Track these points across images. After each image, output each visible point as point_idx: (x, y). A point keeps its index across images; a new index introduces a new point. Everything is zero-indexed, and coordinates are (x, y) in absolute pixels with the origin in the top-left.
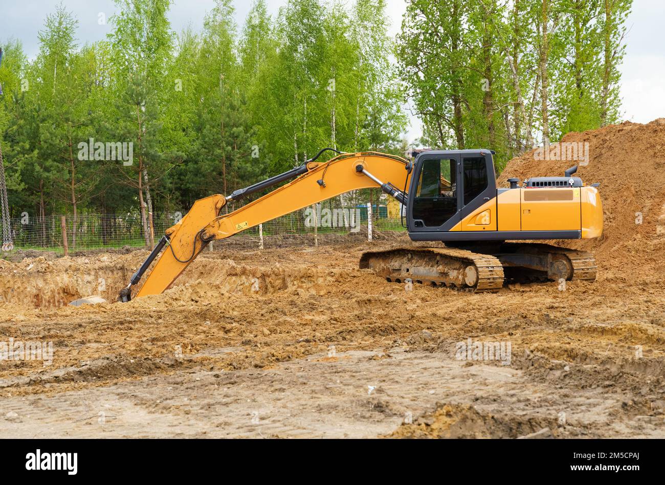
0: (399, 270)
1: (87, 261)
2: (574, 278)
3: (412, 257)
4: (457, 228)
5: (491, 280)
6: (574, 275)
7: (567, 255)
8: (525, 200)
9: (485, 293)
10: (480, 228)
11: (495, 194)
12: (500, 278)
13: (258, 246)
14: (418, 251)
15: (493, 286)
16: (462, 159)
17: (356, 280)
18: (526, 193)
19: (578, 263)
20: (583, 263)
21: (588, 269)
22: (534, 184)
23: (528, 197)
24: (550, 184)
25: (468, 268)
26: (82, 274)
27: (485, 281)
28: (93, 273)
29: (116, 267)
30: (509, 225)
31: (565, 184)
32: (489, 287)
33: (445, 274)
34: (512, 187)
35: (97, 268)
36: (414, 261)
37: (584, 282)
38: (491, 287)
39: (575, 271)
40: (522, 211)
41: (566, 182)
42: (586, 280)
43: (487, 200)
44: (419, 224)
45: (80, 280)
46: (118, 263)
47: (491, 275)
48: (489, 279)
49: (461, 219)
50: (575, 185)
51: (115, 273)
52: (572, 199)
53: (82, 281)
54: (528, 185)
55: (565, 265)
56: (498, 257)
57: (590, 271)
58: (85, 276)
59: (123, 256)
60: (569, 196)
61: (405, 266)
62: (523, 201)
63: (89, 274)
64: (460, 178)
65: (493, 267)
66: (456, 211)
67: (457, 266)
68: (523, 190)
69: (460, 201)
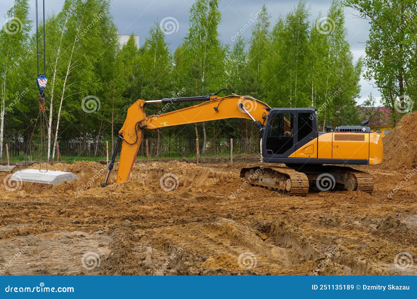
0: (258, 179)
1: (144, 165)
2: (358, 189)
3: (265, 172)
4: (292, 155)
5: (300, 188)
6: (358, 188)
7: (355, 175)
8: (335, 140)
9: (294, 196)
10: (307, 156)
11: (317, 135)
12: (306, 187)
13: (260, 161)
14: (268, 169)
15: (302, 192)
16: (297, 114)
17: (229, 184)
18: (336, 135)
19: (361, 180)
20: (365, 180)
21: (368, 184)
22: (341, 130)
23: (337, 138)
24: (350, 131)
25: (287, 181)
26: (141, 173)
27: (296, 188)
28: (147, 172)
29: (160, 170)
30: (324, 155)
31: (360, 131)
32: (298, 193)
33: (277, 183)
34: (327, 132)
35: (149, 169)
36: (265, 174)
37: (362, 192)
38: (300, 193)
39: (359, 185)
40: (333, 147)
41: (360, 130)
42: (363, 191)
43: (312, 139)
44: (269, 153)
45: (139, 176)
46: (161, 167)
47: (300, 185)
48: (299, 187)
49: (296, 150)
50: (366, 132)
51: (159, 173)
52: (364, 140)
53: (140, 177)
54: (337, 131)
55: (353, 181)
56: (307, 174)
57: (369, 185)
58: (142, 174)
59: (165, 163)
60: (362, 138)
61: (261, 177)
62: (334, 141)
63: (144, 173)
64: (296, 125)
65: (302, 180)
66: (292, 145)
67: (283, 179)
68: (334, 134)
69: (295, 139)
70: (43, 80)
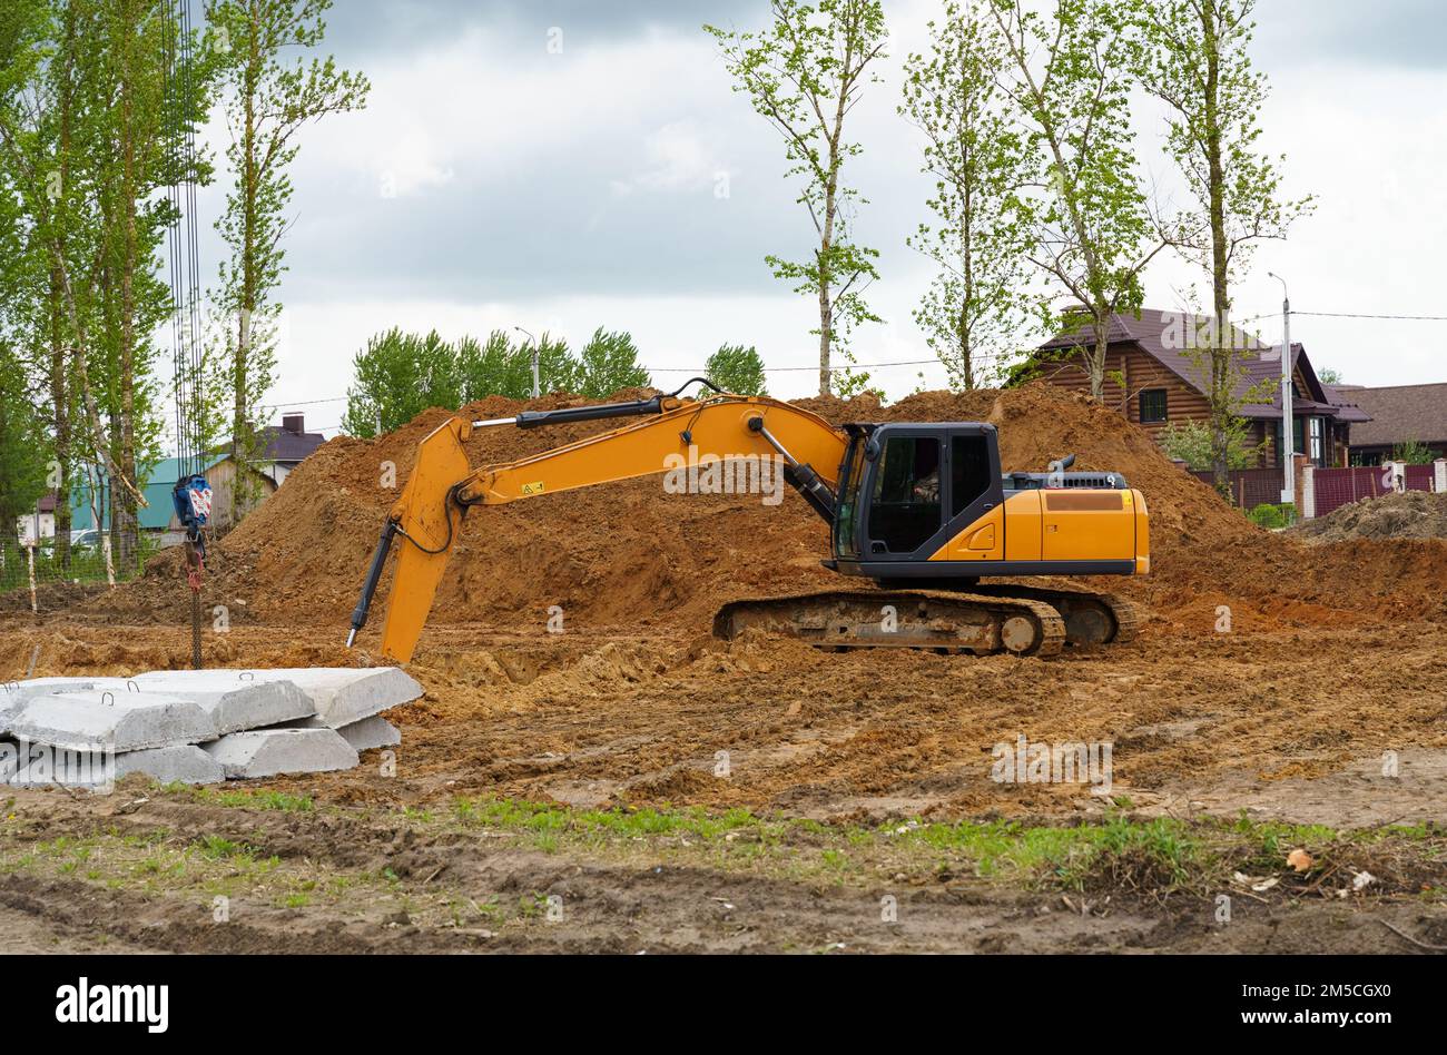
3: (847, 607)
4: (940, 555)
5: (1055, 641)
8: (1049, 509)
10: (978, 556)
11: (1002, 500)
12: (1062, 637)
14: (866, 596)
15: (1055, 650)
16: (950, 439)
18: (1048, 496)
23: (1054, 503)
25: (1011, 621)
27: (1049, 642)
31: (1102, 483)
32: (1049, 653)
33: (946, 634)
36: (857, 613)
38: (1051, 653)
40: (1044, 528)
41: (1101, 481)
43: (989, 509)
44: (878, 549)
48: (1053, 638)
49: (948, 540)
50: (1117, 486)
52: (1122, 509)
60: (1117, 503)
61: (837, 624)
62: (1046, 512)
65: (1054, 619)
66: (939, 526)
67: (981, 619)
69: (946, 508)
70: (203, 493)
